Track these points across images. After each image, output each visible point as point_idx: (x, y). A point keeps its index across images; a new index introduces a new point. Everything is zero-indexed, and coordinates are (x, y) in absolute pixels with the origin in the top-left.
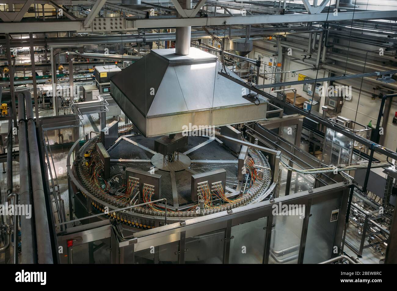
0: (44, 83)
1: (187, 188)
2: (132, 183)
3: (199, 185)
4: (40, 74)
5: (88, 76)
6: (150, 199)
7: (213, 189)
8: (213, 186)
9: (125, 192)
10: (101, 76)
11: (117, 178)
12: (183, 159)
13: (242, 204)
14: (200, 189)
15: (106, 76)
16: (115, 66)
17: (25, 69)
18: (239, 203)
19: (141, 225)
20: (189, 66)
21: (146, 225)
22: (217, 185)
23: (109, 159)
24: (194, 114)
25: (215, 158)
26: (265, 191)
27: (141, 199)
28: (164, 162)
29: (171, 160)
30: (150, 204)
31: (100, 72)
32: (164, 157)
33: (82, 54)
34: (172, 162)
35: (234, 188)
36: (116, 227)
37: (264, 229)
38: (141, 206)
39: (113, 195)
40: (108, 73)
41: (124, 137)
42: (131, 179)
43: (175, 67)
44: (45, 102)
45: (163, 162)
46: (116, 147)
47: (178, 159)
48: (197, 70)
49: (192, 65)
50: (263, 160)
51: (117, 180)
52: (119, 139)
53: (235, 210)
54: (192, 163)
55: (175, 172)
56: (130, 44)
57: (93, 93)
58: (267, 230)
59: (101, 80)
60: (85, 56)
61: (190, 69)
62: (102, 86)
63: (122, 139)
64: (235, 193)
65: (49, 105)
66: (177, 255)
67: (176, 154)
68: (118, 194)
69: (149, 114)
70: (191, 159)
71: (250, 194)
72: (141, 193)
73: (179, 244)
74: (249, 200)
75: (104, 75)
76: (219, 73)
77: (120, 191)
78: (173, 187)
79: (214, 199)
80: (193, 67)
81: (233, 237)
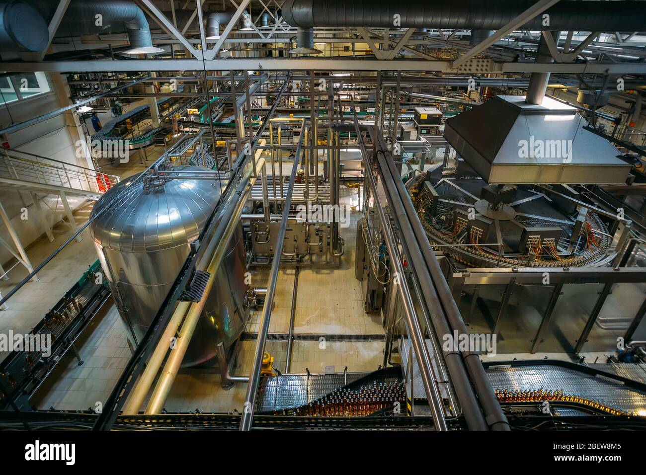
0: (362, 119)
1: (517, 238)
2: (460, 223)
3: (530, 238)
4: (358, 110)
5: (403, 116)
6: (477, 241)
7: (544, 244)
8: (544, 241)
9: (452, 231)
10: (422, 118)
11: (443, 216)
12: (508, 211)
13: (575, 264)
14: (531, 241)
15: (426, 118)
16: (436, 108)
17: (346, 104)
18: (572, 264)
19: (461, 261)
20: (541, 117)
21: (466, 261)
22: (550, 241)
23: (437, 198)
24: (543, 167)
25: (542, 215)
26: (602, 258)
27: (468, 240)
28: (488, 209)
29: (495, 208)
30: (477, 246)
31: (421, 113)
32: (489, 205)
33: (411, 94)
34: (496, 211)
35: (566, 248)
36: (449, 260)
37: (598, 293)
38: (467, 246)
39: (439, 230)
40: (429, 116)
41: (446, 180)
42: (460, 220)
43: (527, 116)
44: (366, 137)
45: (486, 209)
46: (438, 187)
47: (502, 209)
48: (551, 122)
49: (546, 116)
50: (602, 226)
51: (443, 217)
52: (442, 180)
53: (572, 269)
54: (517, 216)
55: (500, 221)
56: (445, 87)
57: (412, 134)
58: (601, 296)
59: (421, 122)
60: (413, 96)
61: (543, 119)
62: (421, 127)
63: (444, 181)
64: (565, 252)
65: (369, 140)
66: (502, 296)
67: (502, 203)
68: (444, 231)
69: (495, 161)
70: (516, 211)
71: (584, 257)
72: (469, 234)
73: (507, 287)
74: (583, 262)
75: (424, 117)
76: (584, 127)
77: (445, 229)
78: (497, 234)
79: (543, 254)
80: (548, 118)
81: (562, 293)
